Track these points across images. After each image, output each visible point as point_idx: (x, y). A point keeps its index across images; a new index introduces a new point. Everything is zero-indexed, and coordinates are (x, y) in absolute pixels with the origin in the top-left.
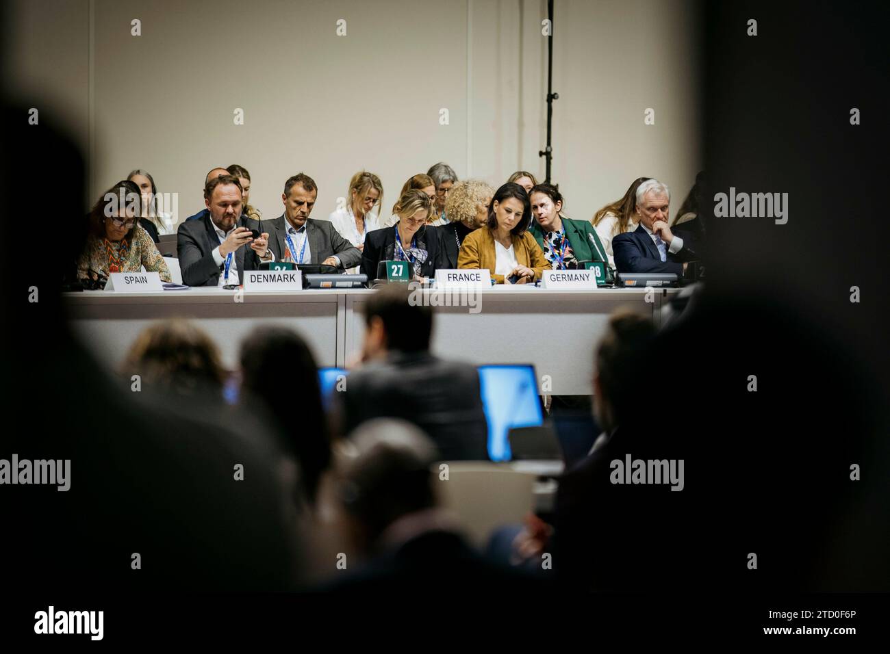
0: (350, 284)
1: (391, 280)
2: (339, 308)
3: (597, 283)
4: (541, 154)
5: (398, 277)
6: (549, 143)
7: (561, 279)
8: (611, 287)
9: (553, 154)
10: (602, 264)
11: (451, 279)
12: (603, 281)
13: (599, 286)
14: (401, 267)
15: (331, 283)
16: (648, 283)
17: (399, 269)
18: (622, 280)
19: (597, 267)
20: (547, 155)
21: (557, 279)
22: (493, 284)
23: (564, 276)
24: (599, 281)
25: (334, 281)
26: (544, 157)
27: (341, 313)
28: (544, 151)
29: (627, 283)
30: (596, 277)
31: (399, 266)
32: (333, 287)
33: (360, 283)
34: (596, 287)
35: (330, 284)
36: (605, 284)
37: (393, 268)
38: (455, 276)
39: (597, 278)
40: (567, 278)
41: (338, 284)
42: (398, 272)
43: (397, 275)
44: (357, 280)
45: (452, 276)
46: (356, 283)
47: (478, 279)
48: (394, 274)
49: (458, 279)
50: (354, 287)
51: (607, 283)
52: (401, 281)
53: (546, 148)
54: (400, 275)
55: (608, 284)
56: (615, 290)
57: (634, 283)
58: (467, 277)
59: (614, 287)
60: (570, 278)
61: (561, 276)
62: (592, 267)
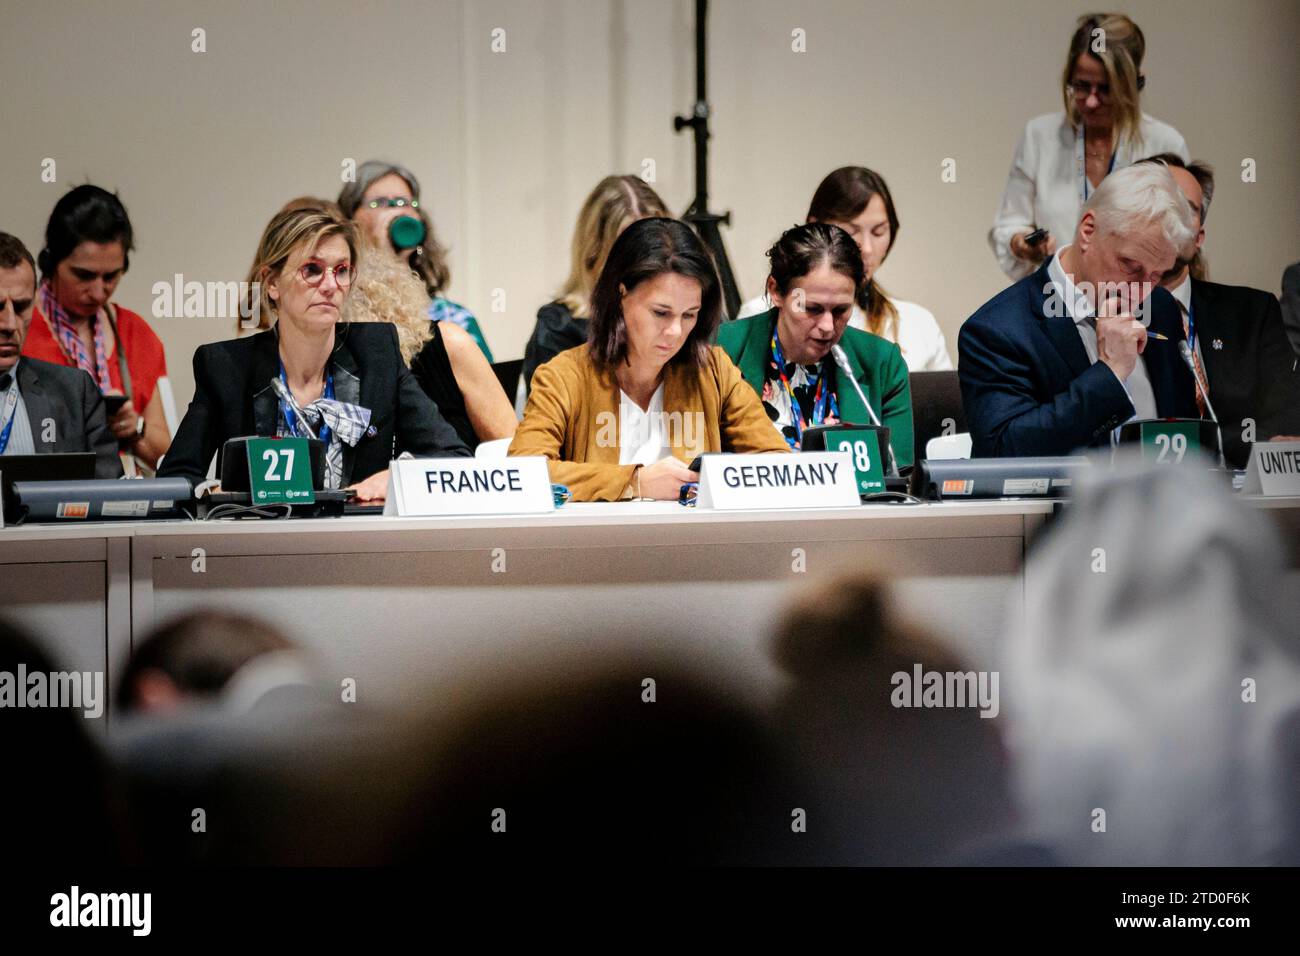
0: (142, 507)
1: (262, 494)
2: (113, 577)
3: (860, 488)
4: (679, 123)
5: (282, 485)
6: (701, 93)
7: (755, 480)
8: (901, 500)
9: (714, 125)
10: (874, 433)
11: (437, 488)
12: (878, 484)
13: (866, 499)
14: (290, 453)
15: (87, 505)
16: (1010, 485)
17: (283, 460)
18: (932, 479)
19: (860, 443)
20: (698, 126)
21: (742, 480)
22: (560, 500)
23: (763, 472)
24: (865, 485)
25: (96, 500)
26: (688, 134)
27: (118, 591)
28: (687, 114)
29: (947, 488)
30: (858, 472)
31: (283, 452)
32: (95, 517)
33: (170, 504)
34: (858, 500)
35: (84, 507)
36: (884, 493)
37: (266, 457)
38: (447, 477)
39: (860, 476)
40: (772, 477)
41: (108, 508)
42: (280, 470)
43: (277, 478)
44: (163, 496)
45: (437, 477)
46: (159, 504)
47: (515, 484)
48: (270, 476)
49: (457, 487)
50: (154, 515)
51: (890, 488)
52: (290, 494)
53: (695, 108)
54: (288, 476)
55: (893, 493)
56: (913, 510)
57: (968, 486)
58: (484, 482)
59: (909, 500)
60: (782, 476)
61: (754, 472)
62: (844, 444)
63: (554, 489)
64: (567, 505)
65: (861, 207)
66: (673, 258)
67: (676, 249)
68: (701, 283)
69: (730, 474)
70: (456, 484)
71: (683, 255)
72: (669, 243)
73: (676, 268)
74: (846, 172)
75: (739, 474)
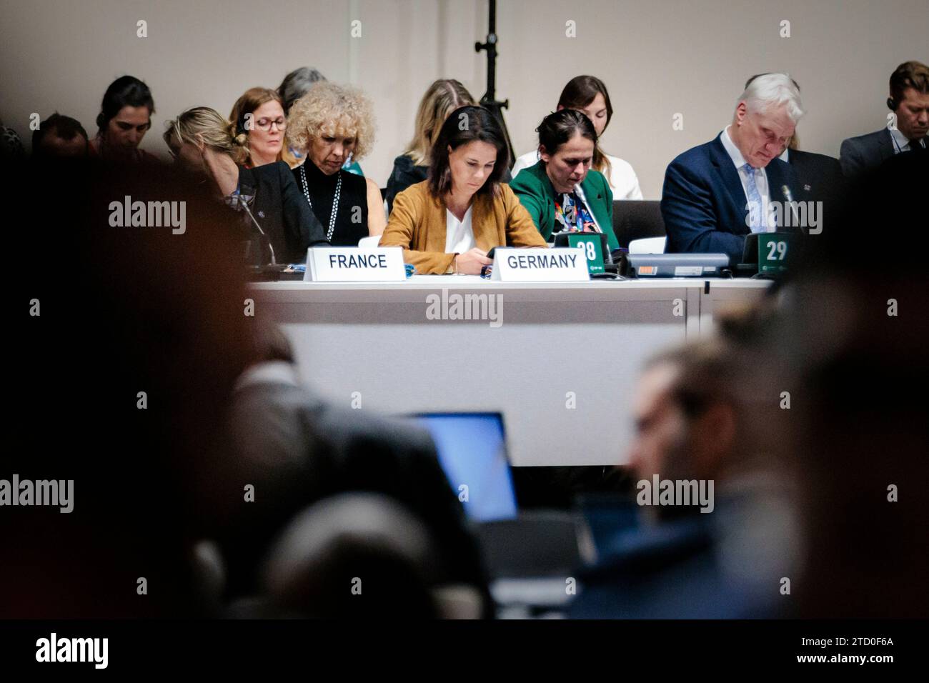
3: (590, 270)
4: (478, 47)
6: (492, 29)
7: (526, 264)
8: (613, 277)
9: (499, 48)
10: (598, 238)
11: (336, 265)
12: (600, 268)
13: (593, 277)
16: (679, 270)
18: (633, 266)
19: (589, 243)
20: (490, 49)
21: (518, 264)
22: (409, 273)
23: (532, 259)
24: (592, 268)
26: (484, 53)
28: (484, 42)
29: (641, 271)
30: (588, 260)
34: (588, 277)
36: (604, 273)
38: (342, 259)
39: (590, 263)
40: (536, 263)
45: (336, 259)
47: (383, 264)
49: (348, 264)
51: (607, 270)
53: (488, 38)
55: (609, 273)
56: (621, 283)
57: (654, 270)
58: (364, 262)
59: (618, 278)
60: (543, 262)
61: (526, 259)
62: (580, 244)
63: (406, 267)
64: (413, 277)
65: (590, 100)
66: (481, 131)
67: (483, 126)
68: (497, 147)
69: (512, 260)
70: (347, 263)
71: (486, 130)
72: (478, 122)
73: (482, 138)
74: (582, 79)
75: (517, 261)
